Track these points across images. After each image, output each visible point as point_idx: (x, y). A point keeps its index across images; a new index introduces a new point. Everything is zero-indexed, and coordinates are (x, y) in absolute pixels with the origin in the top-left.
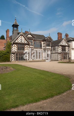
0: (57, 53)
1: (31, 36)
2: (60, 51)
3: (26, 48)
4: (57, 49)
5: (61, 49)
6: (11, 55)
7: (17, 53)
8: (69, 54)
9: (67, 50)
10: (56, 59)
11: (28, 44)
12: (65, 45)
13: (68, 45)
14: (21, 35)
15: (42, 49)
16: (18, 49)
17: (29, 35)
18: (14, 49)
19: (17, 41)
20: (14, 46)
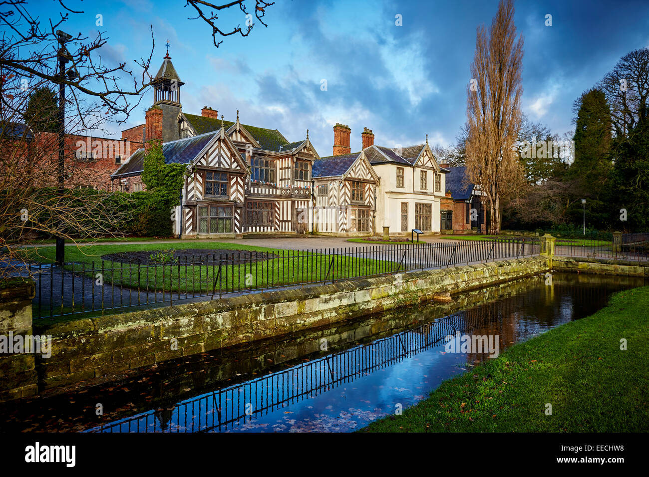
0: (332, 208)
1: (244, 140)
2: (345, 200)
3: (235, 187)
4: (336, 193)
5: (349, 194)
6: (182, 212)
7: (207, 207)
8: (374, 211)
9: (369, 195)
10: (329, 231)
11: (241, 174)
12: (364, 180)
13: (372, 179)
14: (219, 139)
15: (276, 188)
16: (208, 191)
17: (234, 134)
18: (195, 189)
19: (204, 163)
20: (195, 179)
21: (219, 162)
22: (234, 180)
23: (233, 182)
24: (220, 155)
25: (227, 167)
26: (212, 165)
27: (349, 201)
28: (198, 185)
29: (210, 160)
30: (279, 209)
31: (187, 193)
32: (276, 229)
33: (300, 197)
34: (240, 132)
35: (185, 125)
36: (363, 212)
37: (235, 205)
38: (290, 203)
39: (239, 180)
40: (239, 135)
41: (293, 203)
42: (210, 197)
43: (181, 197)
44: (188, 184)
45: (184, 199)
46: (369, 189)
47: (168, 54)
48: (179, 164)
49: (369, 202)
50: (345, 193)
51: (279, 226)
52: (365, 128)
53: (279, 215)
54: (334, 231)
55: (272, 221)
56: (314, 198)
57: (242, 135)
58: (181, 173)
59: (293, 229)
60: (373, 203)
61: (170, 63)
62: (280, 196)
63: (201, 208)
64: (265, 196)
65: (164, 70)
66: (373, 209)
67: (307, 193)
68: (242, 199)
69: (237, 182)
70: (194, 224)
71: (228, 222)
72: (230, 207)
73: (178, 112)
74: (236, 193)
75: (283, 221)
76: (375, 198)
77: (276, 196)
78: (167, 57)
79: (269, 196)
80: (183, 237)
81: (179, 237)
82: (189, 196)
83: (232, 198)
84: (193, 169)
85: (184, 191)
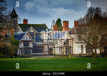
0: (58, 47)
2: (62, 45)
3: (30, 44)
4: (59, 43)
5: (63, 43)
6: (19, 50)
7: (24, 49)
8: (73, 48)
9: (71, 43)
10: (58, 54)
11: (32, 41)
12: (68, 39)
13: (71, 38)
14: (27, 34)
15: (44, 42)
16: (24, 45)
17: (31, 30)
18: (22, 45)
19: (23, 39)
20: (22, 43)
21: (27, 39)
22: (30, 42)
23: (30, 43)
24: (27, 37)
25: (28, 40)
26: (25, 40)
27: (63, 45)
28: (22, 44)
29: (25, 39)
30: (45, 48)
31: (20, 46)
32: (44, 53)
33: (50, 44)
34: (32, 29)
35: (19, 27)
36: (68, 48)
37: (31, 48)
38: (47, 46)
39: (32, 42)
40: (32, 30)
41: (48, 46)
42: (25, 47)
43: (19, 47)
44: (20, 44)
45: (19, 48)
46: (70, 41)
47: (14, 8)
48: (18, 40)
49: (71, 45)
50: (62, 43)
51: (45, 53)
52: (75, 20)
53: (45, 50)
54: (59, 54)
55: (43, 51)
56: (54, 45)
57: (33, 30)
58: (19, 42)
59: (48, 53)
60: (72, 45)
61: (14, 10)
62: (45, 44)
63: (23, 49)
64: (41, 44)
65: (13, 12)
66: (72, 47)
67: (52, 43)
68: (32, 47)
69: (31, 43)
70: (22, 53)
71: (29, 52)
72: (29, 49)
73: (17, 23)
74: (31, 46)
75: (46, 51)
76: (73, 44)
77: (44, 44)
78: (14, 9)
79: (42, 44)
80: (20, 55)
81: (19, 55)
82: (21, 47)
83: (30, 47)
84: (21, 41)
85: (19, 46)
